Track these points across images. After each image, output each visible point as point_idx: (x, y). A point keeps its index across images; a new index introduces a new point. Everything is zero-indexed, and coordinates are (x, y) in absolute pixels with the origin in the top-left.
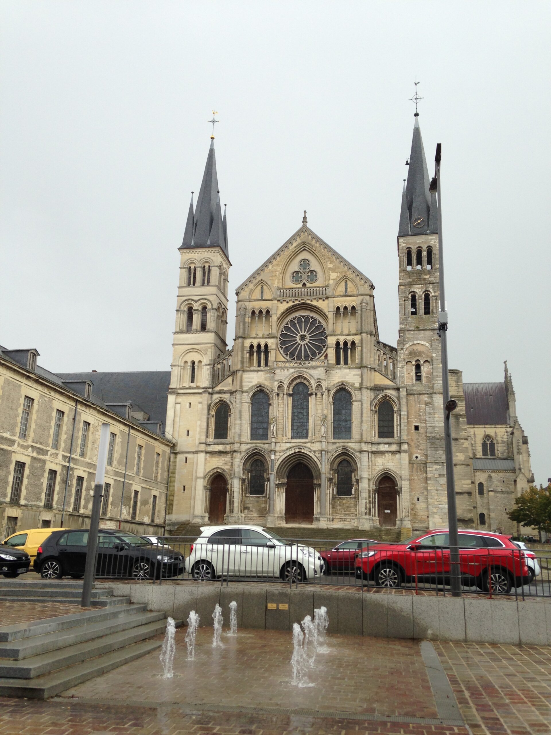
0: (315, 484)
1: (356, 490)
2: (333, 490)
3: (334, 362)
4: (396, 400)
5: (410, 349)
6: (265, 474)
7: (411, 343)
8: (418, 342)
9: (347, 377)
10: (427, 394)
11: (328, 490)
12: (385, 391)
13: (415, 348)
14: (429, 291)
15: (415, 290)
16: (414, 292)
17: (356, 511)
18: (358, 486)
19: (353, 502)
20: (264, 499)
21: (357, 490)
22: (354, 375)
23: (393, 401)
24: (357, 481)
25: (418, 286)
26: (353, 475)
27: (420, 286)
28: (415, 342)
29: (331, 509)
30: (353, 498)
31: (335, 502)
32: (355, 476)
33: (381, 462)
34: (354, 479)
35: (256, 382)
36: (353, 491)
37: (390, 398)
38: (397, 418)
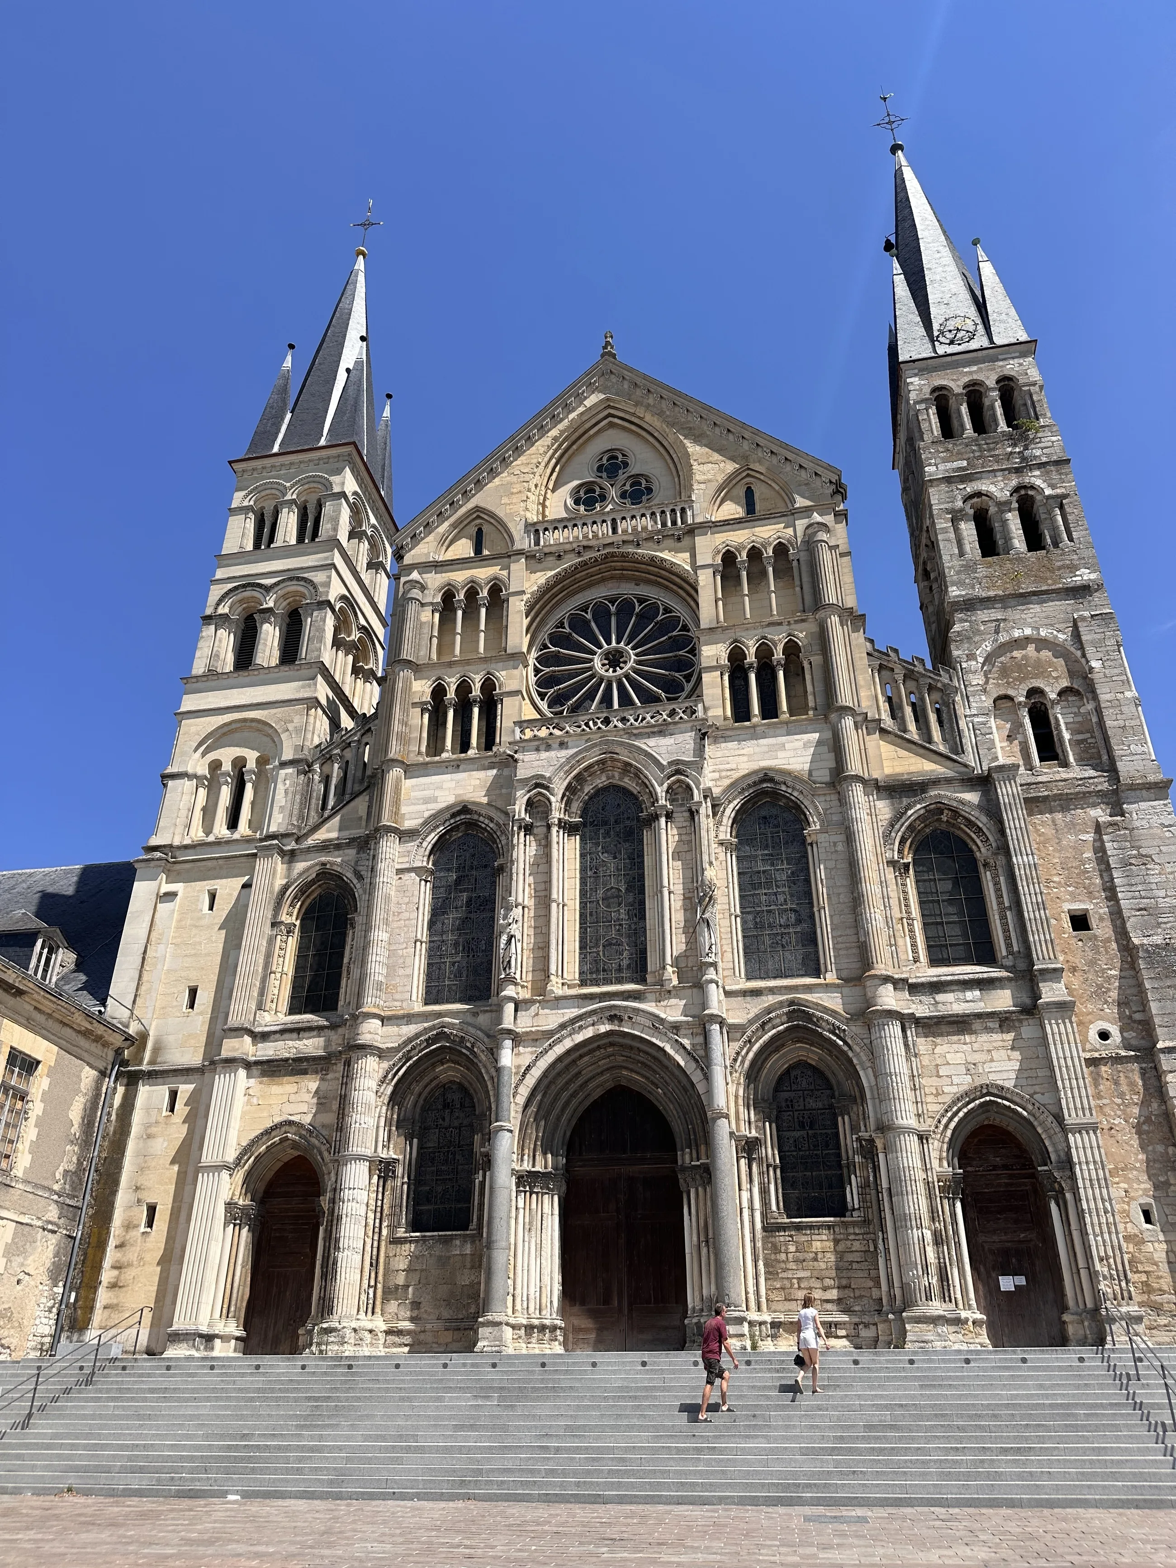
0: (684, 1169)
1: (864, 1186)
2: (764, 1192)
3: (729, 713)
5: (1001, 656)
6: (477, 1138)
7: (1000, 638)
8: (1026, 631)
9: (781, 754)
10: (1098, 793)
11: (745, 1195)
12: (933, 791)
13: (1017, 652)
14: (1032, 487)
15: (984, 490)
16: (979, 494)
17: (878, 1285)
18: (876, 1169)
19: (857, 1246)
20: (468, 1249)
21: (870, 1187)
22: (808, 745)
24: (869, 1151)
25: (990, 476)
26: (844, 1124)
27: (1000, 475)
29: (762, 1280)
30: (854, 1224)
31: (776, 1249)
32: (855, 1129)
33: (959, 1058)
34: (849, 1141)
36: (852, 1196)
38: (996, 884)
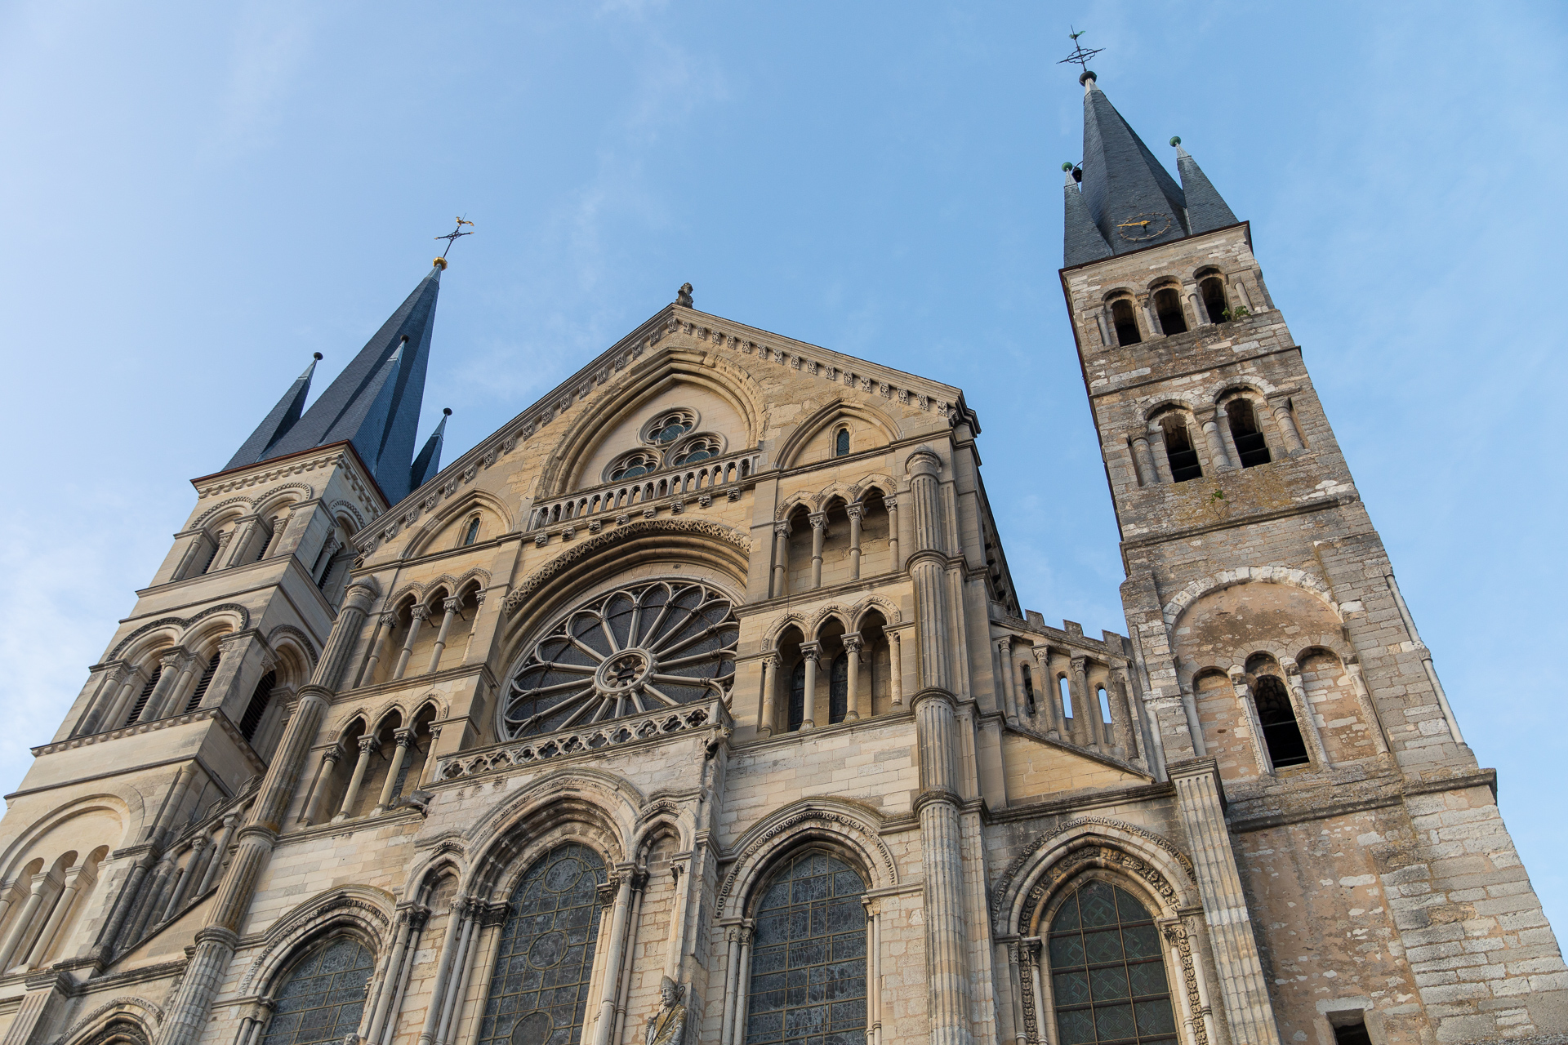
3: (766, 719)
4: (1162, 859)
5: (1204, 612)
7: (1200, 587)
8: (1242, 573)
9: (837, 775)
10: (1369, 805)
12: (1077, 817)
13: (1227, 603)
14: (1247, 389)
15: (1175, 396)
16: (1169, 406)
22: (880, 757)
23: (1144, 867)
25: (1186, 380)
27: (1197, 377)
28: (1226, 577)
35: (327, 885)
37: (1119, 851)
38: (1187, 968)
